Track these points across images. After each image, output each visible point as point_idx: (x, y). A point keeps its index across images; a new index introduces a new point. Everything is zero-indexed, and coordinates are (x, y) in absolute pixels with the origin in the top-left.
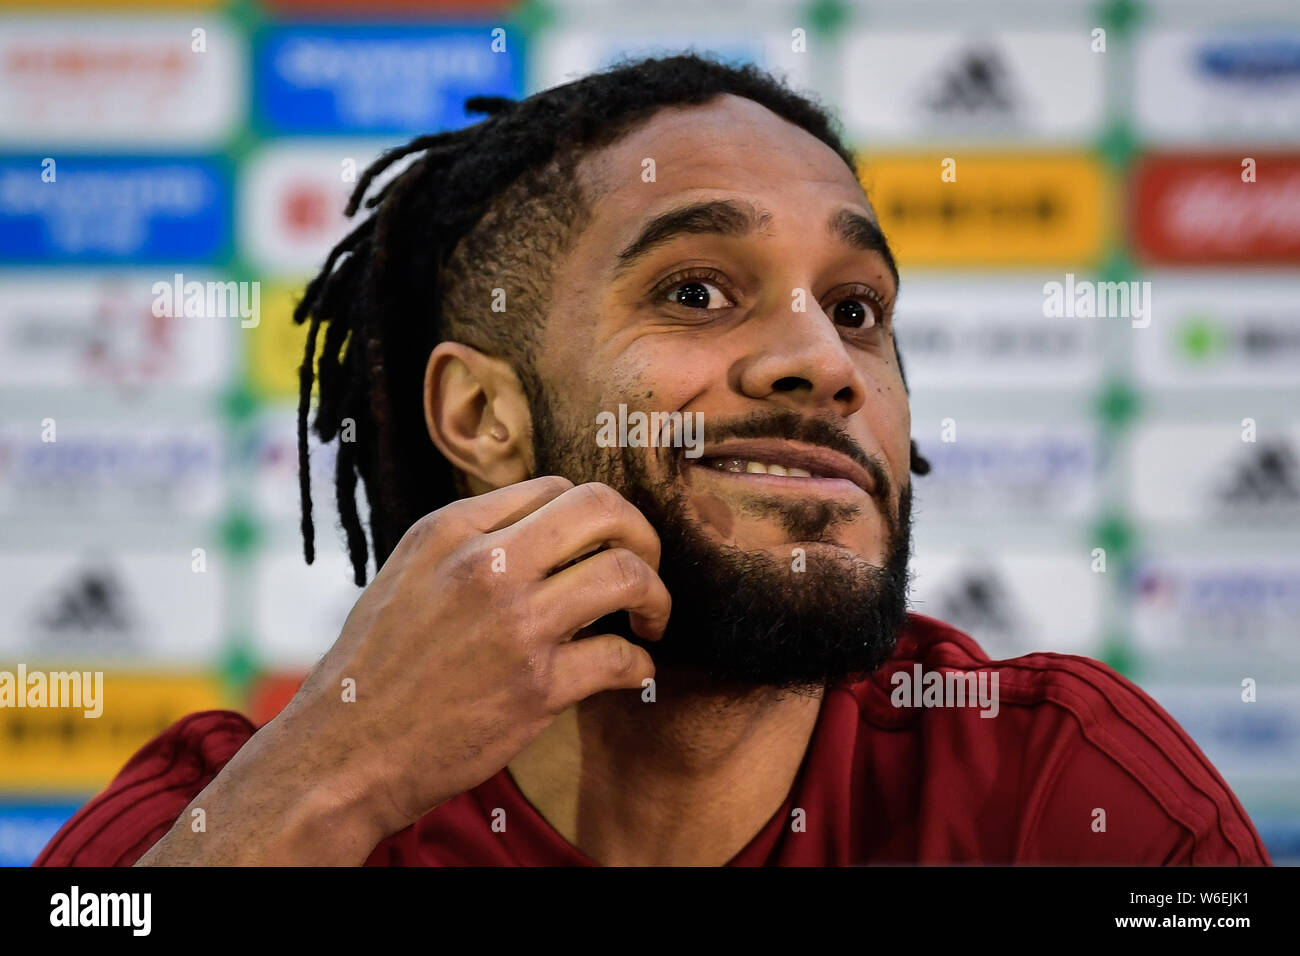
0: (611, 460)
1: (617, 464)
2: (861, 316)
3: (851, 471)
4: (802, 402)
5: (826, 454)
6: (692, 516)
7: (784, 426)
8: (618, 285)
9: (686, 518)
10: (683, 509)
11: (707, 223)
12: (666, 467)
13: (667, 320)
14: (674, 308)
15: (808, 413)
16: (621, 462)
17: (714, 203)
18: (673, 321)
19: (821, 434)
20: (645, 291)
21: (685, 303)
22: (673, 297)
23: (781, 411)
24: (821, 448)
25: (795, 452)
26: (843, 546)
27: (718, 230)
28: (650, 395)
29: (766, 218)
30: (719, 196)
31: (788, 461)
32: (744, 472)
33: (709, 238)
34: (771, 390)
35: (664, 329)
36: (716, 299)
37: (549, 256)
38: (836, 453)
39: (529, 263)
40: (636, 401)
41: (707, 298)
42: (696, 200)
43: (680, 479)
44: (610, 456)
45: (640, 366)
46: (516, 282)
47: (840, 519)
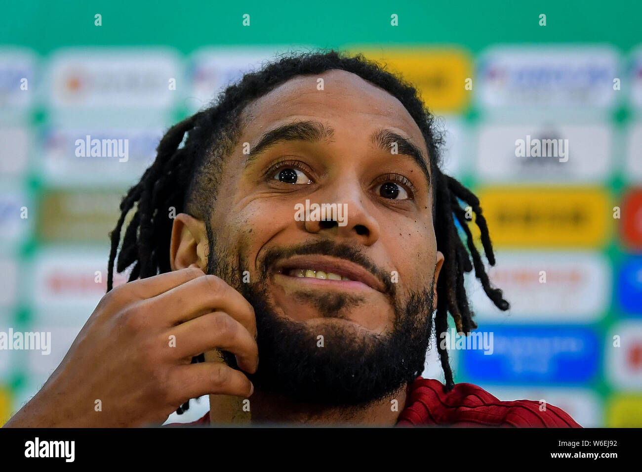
0: (233, 270)
1: (236, 272)
2: (396, 193)
3: (364, 275)
4: (336, 234)
5: (347, 264)
6: (272, 301)
7: (324, 248)
8: (248, 171)
9: (268, 301)
10: (267, 297)
11: (295, 134)
12: (260, 274)
13: (272, 190)
14: (276, 183)
15: (338, 240)
16: (238, 271)
17: (301, 123)
18: (275, 190)
19: (344, 252)
20: (261, 174)
21: (283, 180)
22: (277, 177)
23: (324, 239)
24: (343, 260)
25: (328, 263)
26: (351, 320)
27: (302, 138)
28: (251, 231)
29: (331, 132)
30: (304, 119)
31: (326, 269)
32: (305, 277)
33: (297, 142)
34: (319, 228)
35: (268, 195)
36: (302, 178)
37: (222, 159)
38: (353, 264)
39: (214, 164)
40: (244, 235)
41: (296, 178)
42: (292, 122)
43: (268, 281)
44: (232, 268)
45: (249, 215)
46: (208, 175)
47: (351, 305)
